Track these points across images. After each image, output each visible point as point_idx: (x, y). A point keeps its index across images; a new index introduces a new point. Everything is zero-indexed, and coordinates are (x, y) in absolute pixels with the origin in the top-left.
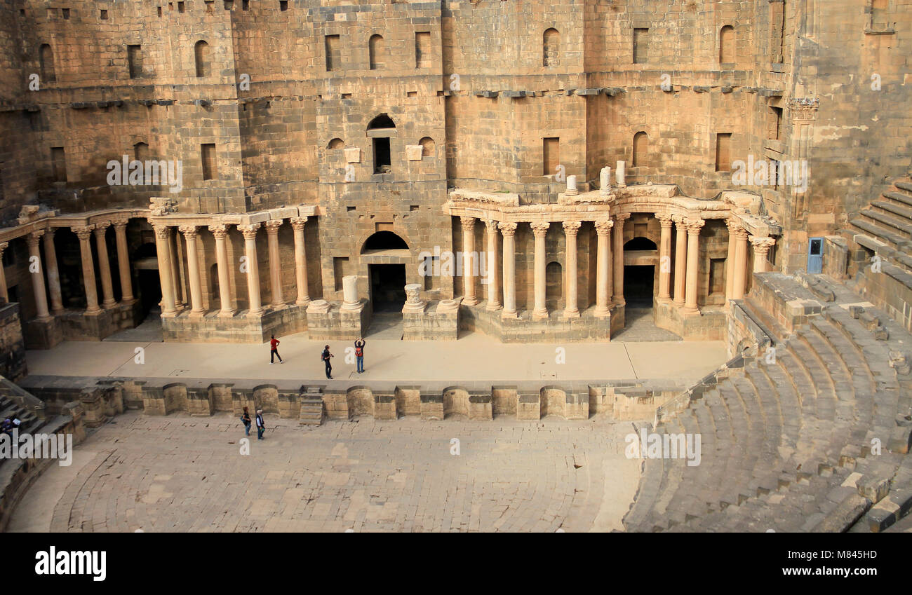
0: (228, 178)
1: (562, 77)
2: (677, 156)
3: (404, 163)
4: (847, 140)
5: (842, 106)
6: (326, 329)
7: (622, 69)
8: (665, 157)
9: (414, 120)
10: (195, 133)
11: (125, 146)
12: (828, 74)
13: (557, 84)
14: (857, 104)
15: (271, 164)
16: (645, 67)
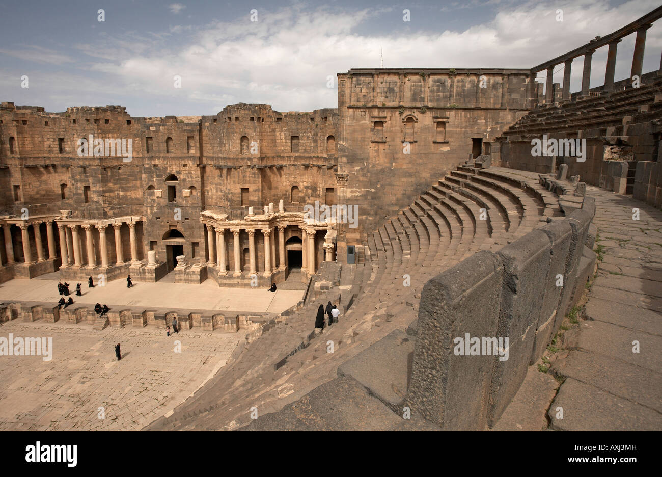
0: (97, 202)
1: (249, 159)
2: (312, 198)
3: (182, 198)
4: (365, 196)
5: (361, 179)
6: (139, 276)
7: (285, 155)
8: (307, 198)
9: (187, 178)
10: (81, 181)
11: (56, 185)
12: (353, 162)
13: (247, 163)
14: (368, 178)
15: (121, 196)
16: (297, 154)
